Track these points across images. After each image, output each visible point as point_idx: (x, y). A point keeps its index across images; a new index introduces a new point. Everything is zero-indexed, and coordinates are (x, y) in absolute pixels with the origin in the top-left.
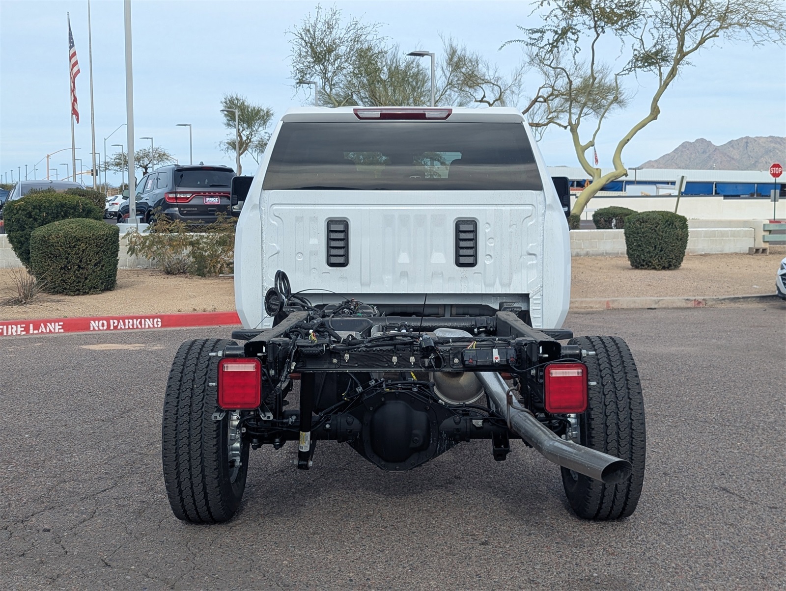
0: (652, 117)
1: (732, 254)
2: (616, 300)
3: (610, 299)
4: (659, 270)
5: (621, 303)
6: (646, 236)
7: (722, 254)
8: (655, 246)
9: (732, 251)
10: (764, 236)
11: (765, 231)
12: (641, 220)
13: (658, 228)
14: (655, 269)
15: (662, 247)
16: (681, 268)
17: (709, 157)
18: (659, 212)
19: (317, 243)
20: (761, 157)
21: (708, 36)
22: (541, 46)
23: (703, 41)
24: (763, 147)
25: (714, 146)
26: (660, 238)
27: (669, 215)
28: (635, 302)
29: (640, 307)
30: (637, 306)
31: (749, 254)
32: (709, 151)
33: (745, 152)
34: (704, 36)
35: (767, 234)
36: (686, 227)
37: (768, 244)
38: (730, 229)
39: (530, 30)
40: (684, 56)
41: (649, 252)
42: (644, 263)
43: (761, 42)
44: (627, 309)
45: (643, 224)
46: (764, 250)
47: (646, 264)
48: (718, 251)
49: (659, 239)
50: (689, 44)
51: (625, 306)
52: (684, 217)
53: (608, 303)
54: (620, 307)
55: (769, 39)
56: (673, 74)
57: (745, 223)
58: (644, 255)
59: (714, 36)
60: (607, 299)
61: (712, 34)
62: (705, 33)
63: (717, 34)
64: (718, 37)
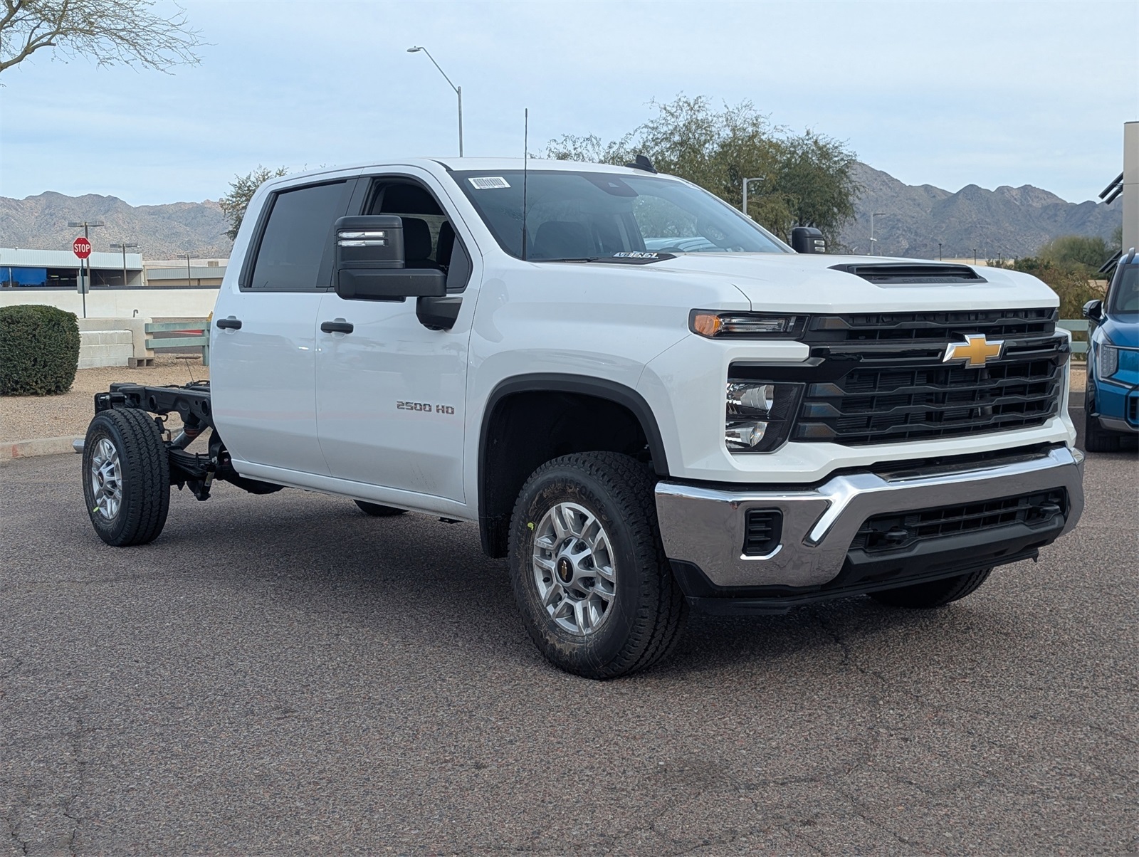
1: (106, 368)
2: (27, 444)
3: (16, 443)
4: (43, 396)
5: (34, 448)
6: (19, 344)
7: (92, 369)
8: (35, 360)
9: (105, 364)
10: (147, 341)
11: (147, 333)
12: (10, 321)
13: (38, 331)
14: (36, 394)
15: (45, 361)
16: (73, 390)
18: (33, 306)
23: (29, 50)
26: (42, 346)
27: (52, 311)
28: (55, 445)
29: (64, 451)
30: (58, 449)
31: (130, 367)
34: (31, 42)
35: (150, 337)
36: (76, 329)
37: (152, 352)
38: (100, 332)
41: (26, 369)
42: (18, 386)
43: (109, 61)
44: (45, 457)
45: (12, 326)
46: (149, 362)
47: (22, 387)
48: (86, 365)
49: (40, 349)
51: (41, 452)
52: (73, 313)
53: (14, 448)
54: (34, 453)
55: (120, 58)
57: (117, 324)
58: (18, 374)
59: (49, 43)
60: (13, 443)
61: (45, 40)
62: (33, 38)
63: (52, 41)
64: (54, 45)
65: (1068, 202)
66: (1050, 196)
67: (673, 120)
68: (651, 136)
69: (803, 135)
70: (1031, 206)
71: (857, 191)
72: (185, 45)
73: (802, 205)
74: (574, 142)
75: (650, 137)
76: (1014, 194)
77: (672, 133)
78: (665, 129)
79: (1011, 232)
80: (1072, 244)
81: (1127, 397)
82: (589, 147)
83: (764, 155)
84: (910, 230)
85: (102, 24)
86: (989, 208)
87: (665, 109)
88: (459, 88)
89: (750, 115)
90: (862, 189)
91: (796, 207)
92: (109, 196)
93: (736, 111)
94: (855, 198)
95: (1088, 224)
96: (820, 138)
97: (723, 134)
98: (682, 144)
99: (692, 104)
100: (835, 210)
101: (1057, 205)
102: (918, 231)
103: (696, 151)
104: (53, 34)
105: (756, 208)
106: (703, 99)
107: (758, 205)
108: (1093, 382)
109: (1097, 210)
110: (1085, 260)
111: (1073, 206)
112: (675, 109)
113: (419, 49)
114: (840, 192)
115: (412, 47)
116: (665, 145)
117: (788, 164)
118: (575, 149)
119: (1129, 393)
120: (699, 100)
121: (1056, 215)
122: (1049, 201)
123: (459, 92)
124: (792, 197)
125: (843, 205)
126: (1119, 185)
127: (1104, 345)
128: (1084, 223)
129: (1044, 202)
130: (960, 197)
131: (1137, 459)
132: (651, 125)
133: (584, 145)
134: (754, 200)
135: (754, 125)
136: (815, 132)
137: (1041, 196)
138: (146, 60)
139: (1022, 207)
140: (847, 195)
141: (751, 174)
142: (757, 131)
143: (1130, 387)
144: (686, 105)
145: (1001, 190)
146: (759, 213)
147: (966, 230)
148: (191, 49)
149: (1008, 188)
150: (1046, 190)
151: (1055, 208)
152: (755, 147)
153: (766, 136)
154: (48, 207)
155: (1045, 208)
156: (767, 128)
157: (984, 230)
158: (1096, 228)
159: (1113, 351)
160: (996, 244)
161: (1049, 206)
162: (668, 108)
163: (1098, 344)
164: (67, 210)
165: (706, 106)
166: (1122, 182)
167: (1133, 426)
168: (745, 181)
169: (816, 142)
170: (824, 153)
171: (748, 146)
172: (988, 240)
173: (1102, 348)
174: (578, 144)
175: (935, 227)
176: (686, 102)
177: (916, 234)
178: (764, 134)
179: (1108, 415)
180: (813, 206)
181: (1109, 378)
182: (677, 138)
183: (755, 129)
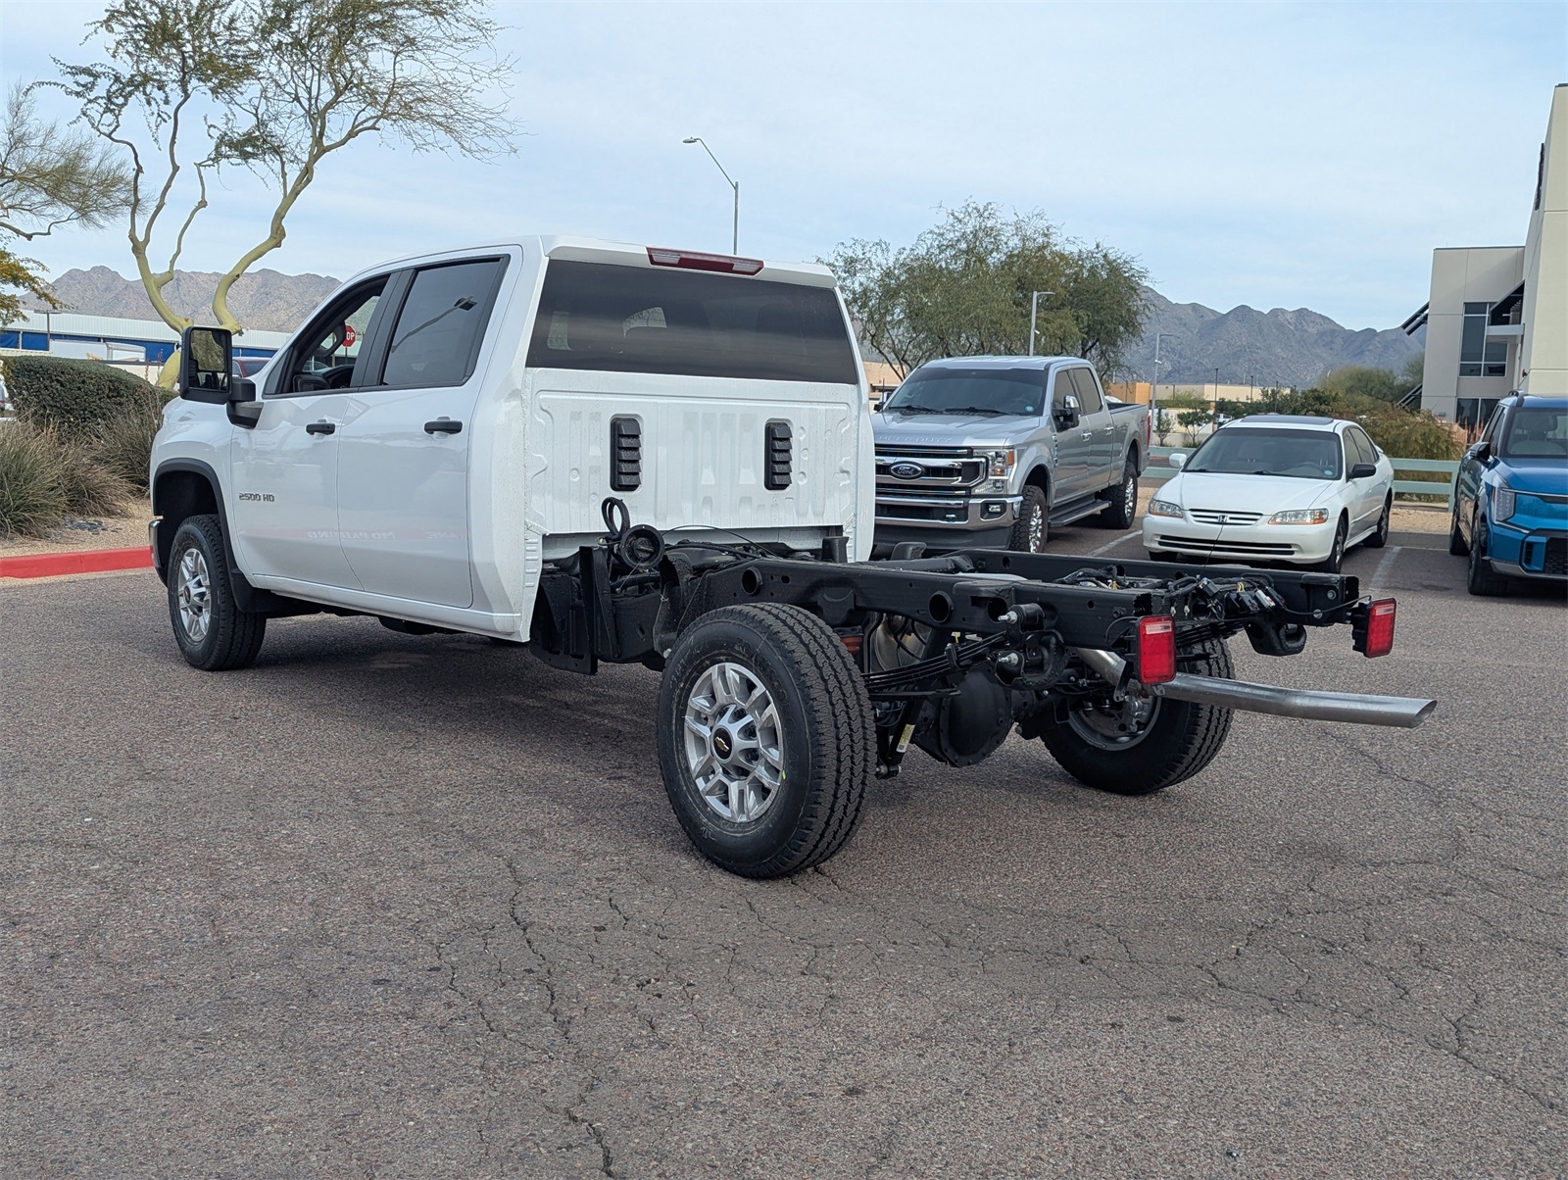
0: (274, 242)
17: (116, 297)
19: (600, 454)
20: (202, 304)
21: (361, 127)
22: (92, 98)
23: (352, 134)
24: (204, 289)
25: (125, 280)
32: (116, 289)
33: (176, 294)
34: (355, 125)
39: (73, 67)
40: (324, 151)
50: (333, 133)
55: (436, 144)
56: (307, 174)
59: (373, 128)
61: (370, 123)
62: (360, 120)
63: (377, 126)
64: (379, 129)
65: (1346, 328)
66: (1326, 321)
67: (960, 226)
68: (937, 242)
69: (1092, 247)
70: (1306, 331)
71: (1146, 310)
72: (503, 133)
73: (1090, 323)
74: (864, 246)
75: (935, 244)
76: (1288, 318)
77: (958, 240)
78: (952, 235)
79: (1283, 358)
80: (1360, 376)
81: (1523, 541)
82: (879, 252)
83: (1053, 268)
84: (1173, 350)
85: (420, 109)
86: (1261, 331)
87: (953, 215)
88: (737, 183)
89: (1041, 224)
90: (1152, 308)
91: (1086, 324)
92: (328, 277)
93: (1026, 220)
94: (1144, 317)
95: (1367, 353)
96: (1110, 251)
97: (1011, 244)
98: (967, 252)
99: (982, 211)
100: (1122, 328)
101: (1333, 332)
102: (1183, 352)
103: (982, 260)
104: (378, 118)
105: (1045, 324)
106: (993, 205)
107: (1046, 320)
108: (1486, 526)
109: (1377, 339)
110: (1373, 393)
111: (1352, 333)
112: (963, 216)
113: (695, 141)
114: (1129, 310)
115: (688, 138)
116: (950, 252)
117: (1076, 278)
118: (864, 254)
119: (1526, 538)
120: (990, 207)
121: (1332, 342)
122: (1326, 327)
123: (736, 188)
124: (1081, 314)
125: (1131, 325)
126: (1423, 315)
127: (1501, 488)
128: (1362, 353)
129: (1320, 328)
130: (1230, 318)
131: (1565, 606)
132: (937, 231)
133: (874, 249)
134: (1042, 315)
135: (1046, 235)
136: (1105, 245)
137: (1317, 320)
138: (463, 147)
139: (1296, 332)
140: (1136, 313)
141: (1039, 288)
142: (1048, 242)
143: (1527, 532)
144: (975, 211)
145: (1275, 312)
146: (1047, 329)
147: (1234, 354)
148: (509, 138)
149: (1282, 310)
150: (1323, 314)
151: (1330, 334)
152: (1043, 257)
153: (1057, 248)
154: (264, 285)
155: (1322, 334)
156: (1059, 240)
157: (1254, 354)
158: (1375, 358)
159: (1510, 494)
160: (1266, 370)
161: (1326, 332)
162: (956, 214)
163: (1493, 488)
164: (283, 290)
165: (997, 213)
166: (1426, 312)
167: (1527, 571)
168: (1035, 294)
169: (1105, 256)
170: (1114, 269)
171: (1037, 257)
172: (1258, 366)
173: (1499, 492)
174: (867, 249)
175: (1202, 349)
176: (976, 208)
177: (1180, 356)
178: (1055, 245)
179: (1500, 559)
180: (1102, 324)
181: (1504, 521)
182: (963, 246)
183: (1046, 239)
